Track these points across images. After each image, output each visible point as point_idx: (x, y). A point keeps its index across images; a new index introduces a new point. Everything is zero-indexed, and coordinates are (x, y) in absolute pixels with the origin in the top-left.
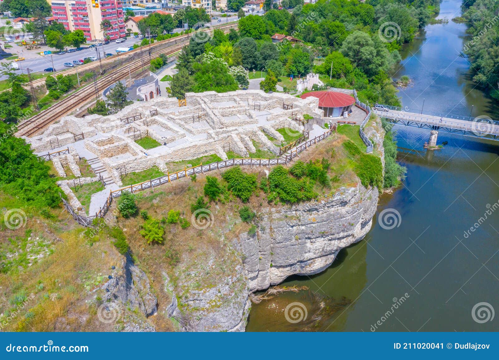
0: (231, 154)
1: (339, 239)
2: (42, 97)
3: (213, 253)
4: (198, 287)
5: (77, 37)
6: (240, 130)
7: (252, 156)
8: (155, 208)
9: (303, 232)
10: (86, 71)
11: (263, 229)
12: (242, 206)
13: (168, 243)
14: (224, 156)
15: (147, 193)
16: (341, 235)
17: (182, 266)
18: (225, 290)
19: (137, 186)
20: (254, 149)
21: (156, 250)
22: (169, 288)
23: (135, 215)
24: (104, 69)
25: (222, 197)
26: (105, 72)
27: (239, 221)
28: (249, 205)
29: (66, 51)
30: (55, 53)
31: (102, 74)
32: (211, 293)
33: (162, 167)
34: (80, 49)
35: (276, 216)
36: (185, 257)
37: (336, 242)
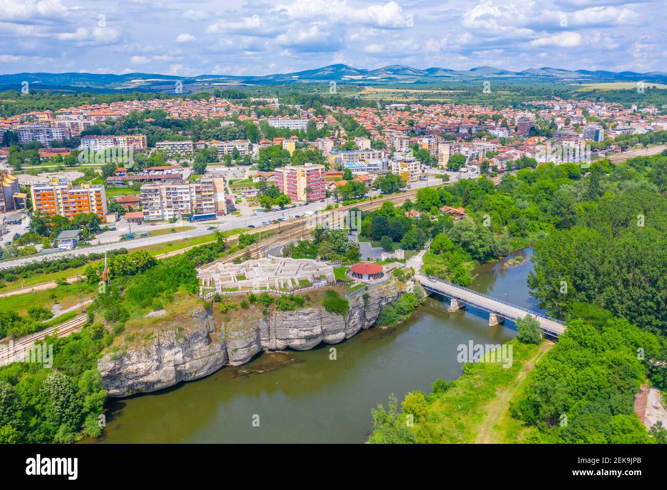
0: (273, 287)
1: (304, 331)
2: (233, 247)
3: (243, 321)
4: (232, 331)
5: (281, 201)
6: (281, 277)
7: (281, 289)
8: (228, 301)
9: (287, 324)
10: (270, 230)
11: (272, 320)
12: (265, 308)
13: (228, 314)
14: (268, 288)
15: (227, 296)
16: (304, 329)
17: (230, 323)
18: (242, 334)
19: (224, 293)
20: (282, 287)
21: (223, 315)
22: (223, 328)
23: (219, 301)
24: (281, 230)
25: (256, 303)
26: (282, 231)
27: (261, 314)
28: (268, 309)
29: (272, 210)
30: (265, 211)
31: (280, 233)
32: (236, 333)
33: (240, 287)
34: (283, 208)
35: (278, 315)
36: (232, 320)
37: (303, 332)
